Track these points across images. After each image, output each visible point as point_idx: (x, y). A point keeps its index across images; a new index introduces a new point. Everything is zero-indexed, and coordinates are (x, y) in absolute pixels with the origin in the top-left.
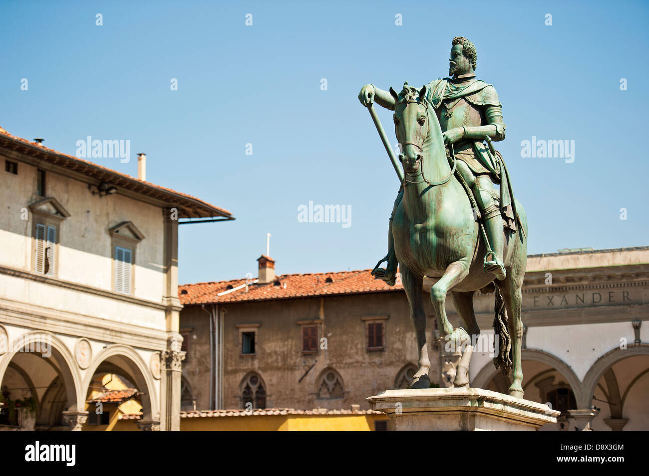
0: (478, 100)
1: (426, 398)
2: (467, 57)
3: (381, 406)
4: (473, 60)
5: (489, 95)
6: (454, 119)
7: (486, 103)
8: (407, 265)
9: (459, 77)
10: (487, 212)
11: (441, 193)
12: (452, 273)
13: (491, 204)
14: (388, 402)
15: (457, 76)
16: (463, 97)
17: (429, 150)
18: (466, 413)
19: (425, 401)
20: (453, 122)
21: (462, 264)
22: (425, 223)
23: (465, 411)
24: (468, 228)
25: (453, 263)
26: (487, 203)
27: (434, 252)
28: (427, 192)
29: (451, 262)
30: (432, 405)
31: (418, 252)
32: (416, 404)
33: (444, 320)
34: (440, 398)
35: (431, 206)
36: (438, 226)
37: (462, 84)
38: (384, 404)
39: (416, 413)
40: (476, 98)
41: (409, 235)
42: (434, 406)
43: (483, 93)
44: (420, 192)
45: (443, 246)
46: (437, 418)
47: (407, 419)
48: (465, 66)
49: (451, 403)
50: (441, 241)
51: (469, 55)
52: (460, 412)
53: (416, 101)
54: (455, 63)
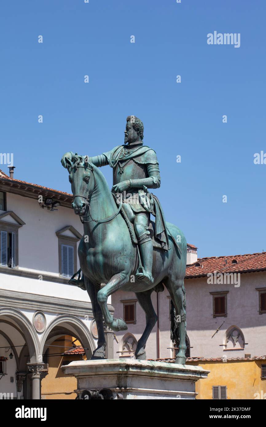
0: (142, 160)
2: (136, 130)
4: (140, 132)
5: (149, 156)
6: (125, 175)
7: (147, 162)
10: (141, 239)
11: (106, 228)
12: (113, 282)
13: (144, 233)
15: (130, 144)
16: (132, 159)
17: (97, 199)
18: (120, 375)
20: (124, 176)
21: (121, 276)
22: (95, 248)
23: (120, 374)
24: (126, 251)
26: (141, 233)
27: (101, 268)
29: (114, 275)
31: (92, 268)
33: (107, 314)
35: (99, 237)
36: (104, 250)
37: (132, 149)
39: (91, 376)
40: (141, 159)
43: (145, 155)
45: (107, 264)
46: (103, 379)
47: (86, 380)
48: (135, 137)
51: (137, 128)
52: (117, 375)
53: (83, 167)
54: (128, 134)
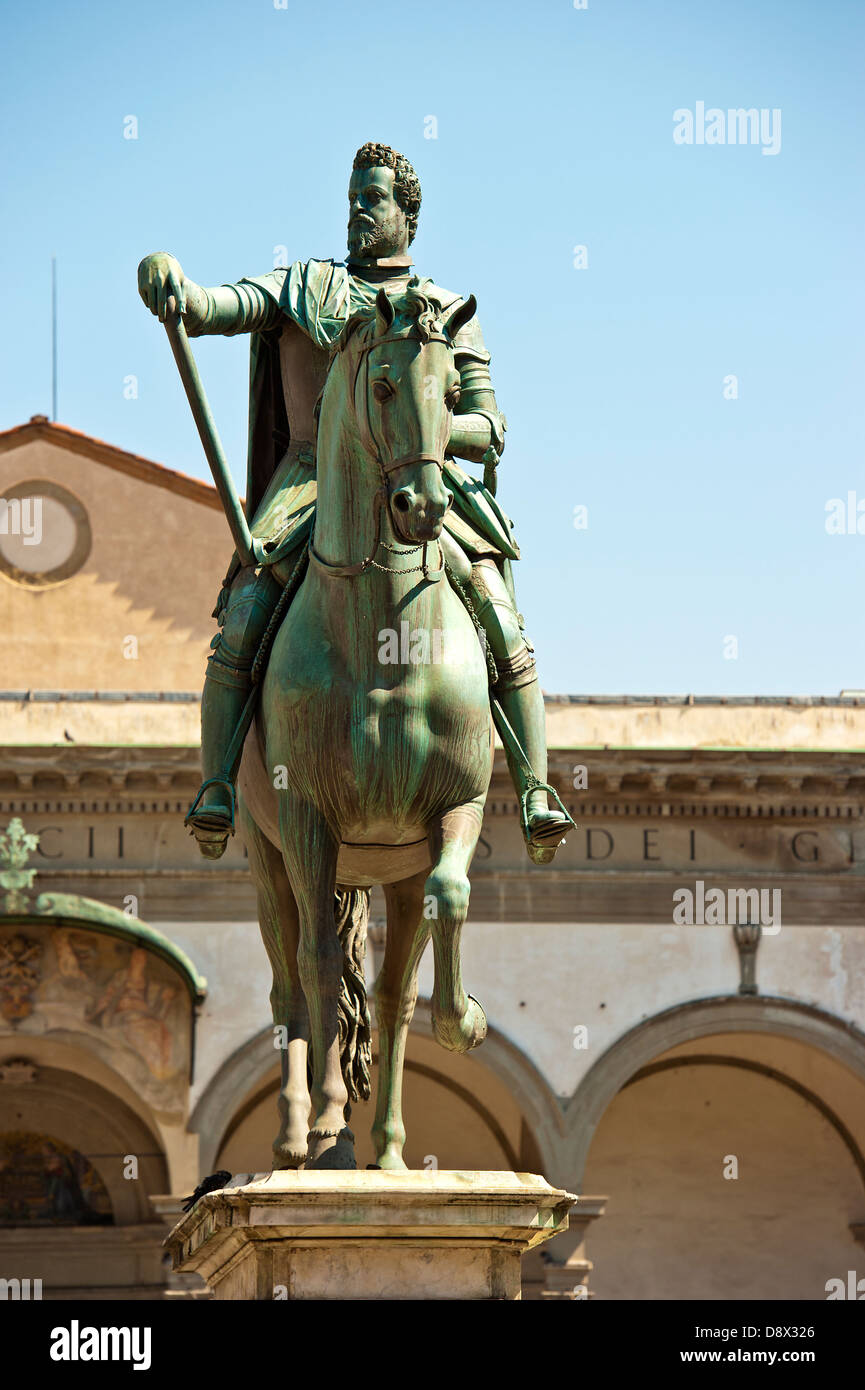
1: (411, 1199)
2: (402, 207)
3: (265, 1218)
4: (414, 218)
7: (457, 350)
8: (316, 803)
9: (381, 262)
10: (517, 669)
11: (440, 607)
13: (522, 647)
14: (288, 1206)
19: (406, 1208)
21: (478, 813)
22: (400, 690)
25: (458, 809)
26: (513, 642)
27: (416, 773)
28: (416, 599)
29: (452, 806)
30: (426, 1219)
31: (370, 769)
32: (376, 1214)
34: (452, 1201)
36: (438, 700)
37: (390, 284)
38: (277, 1211)
39: (357, 1242)
41: (348, 718)
42: (426, 1224)
44: (398, 598)
45: (444, 758)
46: (421, 1258)
47: (328, 1257)
48: (398, 232)
49: (483, 1214)
50: (442, 745)
51: (410, 202)
52: (494, 1243)
53: (444, 338)
54: (372, 220)
